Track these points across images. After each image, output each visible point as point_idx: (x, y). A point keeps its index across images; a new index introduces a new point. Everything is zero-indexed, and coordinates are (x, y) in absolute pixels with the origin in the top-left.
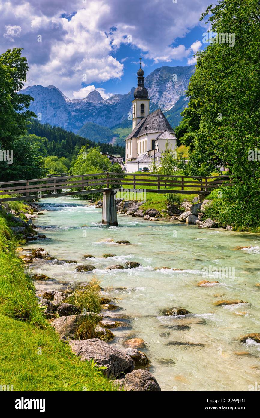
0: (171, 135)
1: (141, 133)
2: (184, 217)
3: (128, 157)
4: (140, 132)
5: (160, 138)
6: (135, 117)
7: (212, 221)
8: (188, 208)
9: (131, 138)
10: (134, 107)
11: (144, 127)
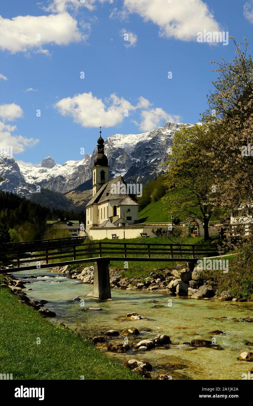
0: (132, 201)
1: (102, 200)
2: (174, 285)
3: (88, 223)
4: (101, 198)
5: (121, 204)
6: (95, 183)
7: (206, 289)
8: (177, 276)
9: (92, 204)
10: (94, 174)
11: (105, 193)
